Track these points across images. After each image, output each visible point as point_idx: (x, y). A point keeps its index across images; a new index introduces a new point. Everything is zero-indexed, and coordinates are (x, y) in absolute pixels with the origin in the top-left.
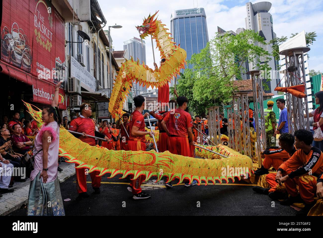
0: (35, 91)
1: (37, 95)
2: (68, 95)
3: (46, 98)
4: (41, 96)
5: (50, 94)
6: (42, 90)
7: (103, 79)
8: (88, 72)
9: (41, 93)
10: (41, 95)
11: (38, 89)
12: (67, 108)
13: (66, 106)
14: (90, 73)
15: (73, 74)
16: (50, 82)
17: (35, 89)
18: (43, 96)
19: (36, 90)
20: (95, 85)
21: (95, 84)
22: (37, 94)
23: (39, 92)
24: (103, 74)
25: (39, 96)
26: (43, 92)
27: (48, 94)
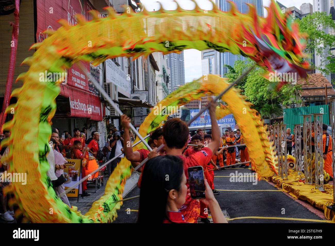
0: (72, 104)
1: (74, 108)
2: (104, 103)
3: (83, 109)
4: (78, 109)
5: (86, 105)
6: (79, 101)
7: (137, 77)
8: (122, 70)
9: (78, 104)
10: (78, 107)
11: (75, 100)
12: (103, 118)
13: (102, 116)
14: (124, 72)
15: (108, 77)
16: (85, 91)
17: (72, 100)
18: (80, 108)
19: (73, 102)
20: (130, 86)
21: (130, 84)
22: (74, 106)
23: (76, 104)
24: (137, 71)
25: (76, 108)
26: (79, 103)
27: (85, 105)
